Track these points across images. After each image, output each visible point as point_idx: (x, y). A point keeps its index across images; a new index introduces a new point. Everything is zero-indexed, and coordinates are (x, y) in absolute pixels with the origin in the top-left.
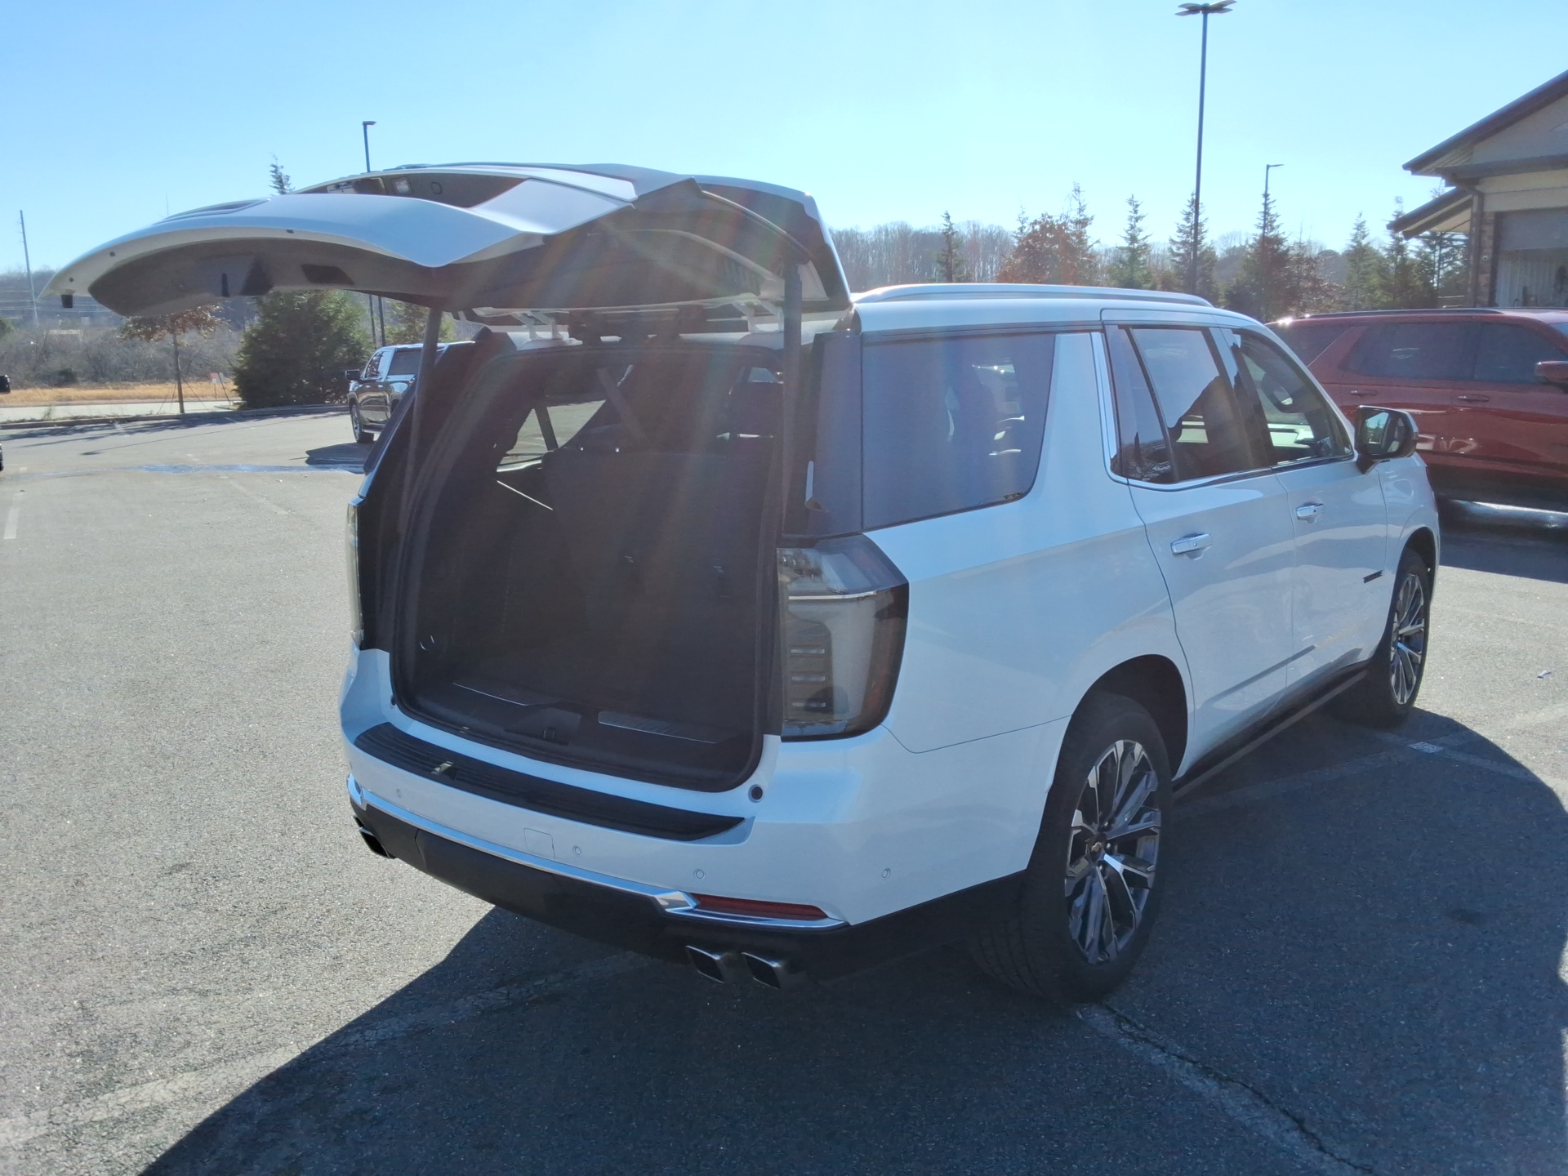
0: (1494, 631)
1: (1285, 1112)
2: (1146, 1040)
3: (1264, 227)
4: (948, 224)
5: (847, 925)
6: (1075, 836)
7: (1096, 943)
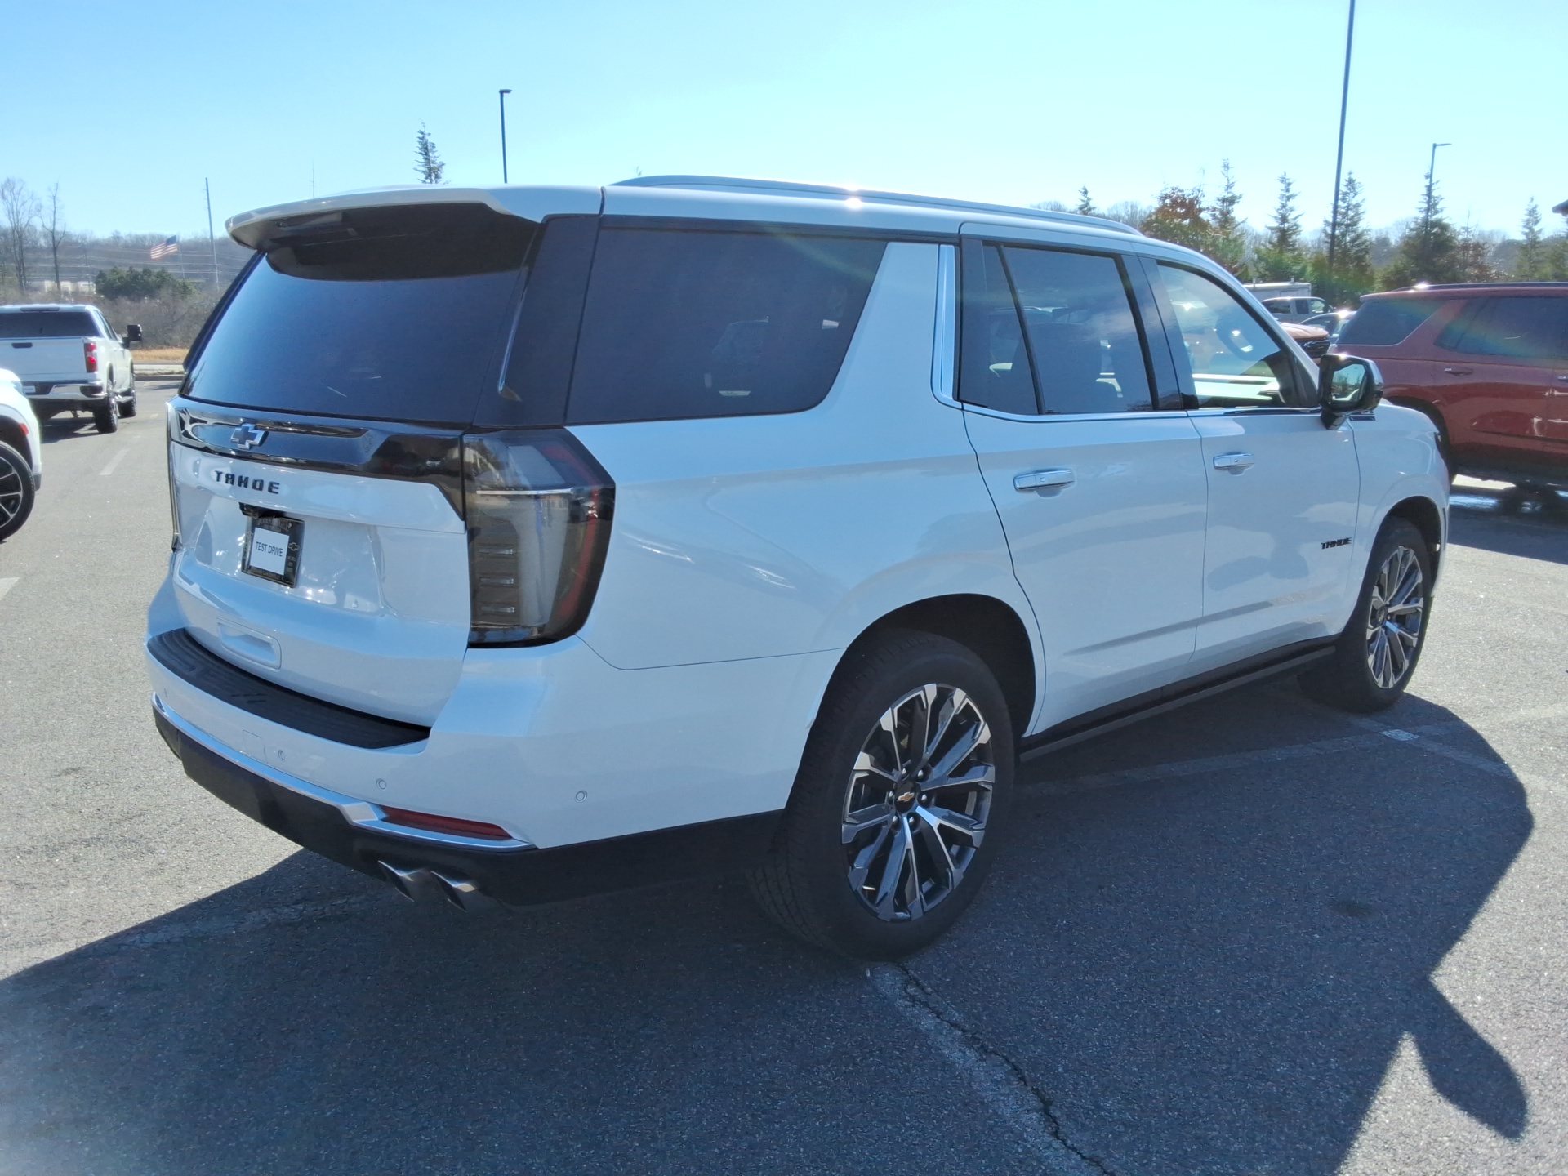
0: (1541, 623)
1: (1036, 1092)
2: (926, 1005)
3: (1428, 210)
4: (1086, 199)
5: (534, 849)
6: (857, 780)
7: (891, 897)
